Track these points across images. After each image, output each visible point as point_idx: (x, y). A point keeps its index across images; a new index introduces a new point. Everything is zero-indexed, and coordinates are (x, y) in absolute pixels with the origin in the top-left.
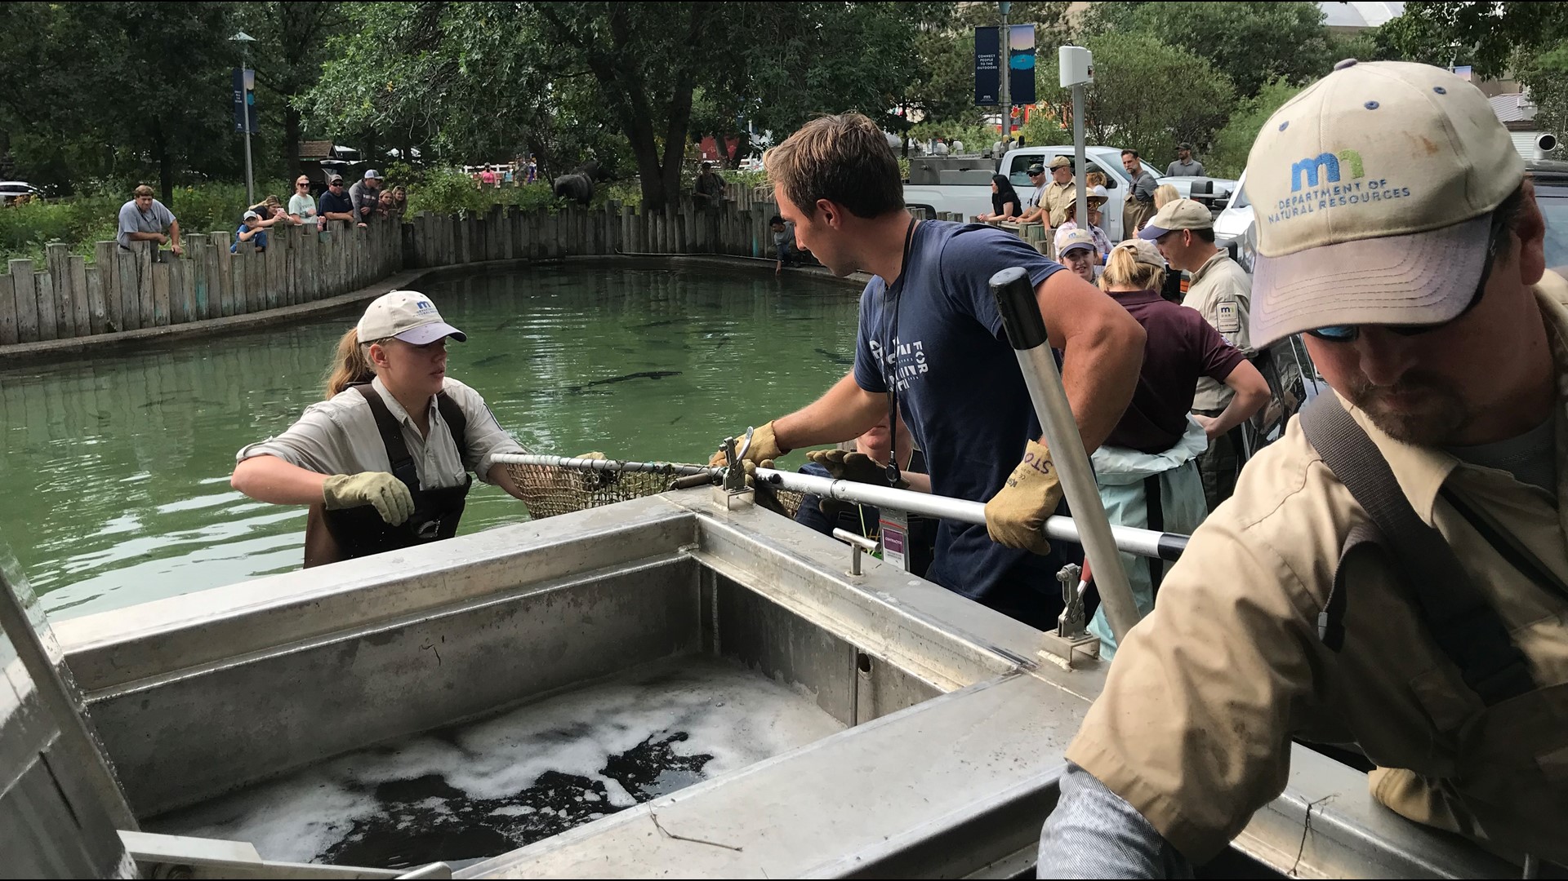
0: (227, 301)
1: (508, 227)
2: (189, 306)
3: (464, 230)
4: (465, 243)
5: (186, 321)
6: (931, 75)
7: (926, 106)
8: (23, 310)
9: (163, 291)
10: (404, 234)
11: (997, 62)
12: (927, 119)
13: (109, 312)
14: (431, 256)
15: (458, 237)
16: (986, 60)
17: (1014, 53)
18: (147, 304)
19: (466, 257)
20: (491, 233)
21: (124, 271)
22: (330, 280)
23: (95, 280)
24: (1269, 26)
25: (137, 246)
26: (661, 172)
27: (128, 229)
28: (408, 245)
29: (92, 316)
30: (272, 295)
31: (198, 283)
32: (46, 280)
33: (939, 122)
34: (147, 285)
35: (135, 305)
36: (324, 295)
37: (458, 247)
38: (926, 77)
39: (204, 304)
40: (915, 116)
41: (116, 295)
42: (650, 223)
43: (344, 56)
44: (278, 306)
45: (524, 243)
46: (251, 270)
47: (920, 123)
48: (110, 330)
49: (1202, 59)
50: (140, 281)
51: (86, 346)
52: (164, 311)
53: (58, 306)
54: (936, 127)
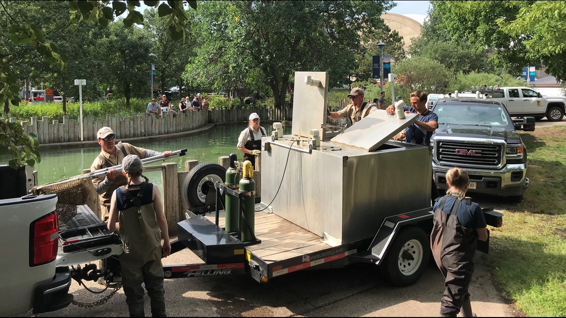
0: (171, 129)
1: (236, 112)
2: (163, 131)
3: (224, 112)
4: (224, 116)
5: (162, 134)
6: (358, 66)
7: (357, 75)
8: (127, 130)
9: (157, 126)
10: (209, 113)
11: (379, 66)
12: (357, 80)
13: (145, 131)
14: (215, 120)
15: (222, 114)
16: (376, 65)
17: (384, 63)
18: (154, 129)
19: (224, 120)
20: (231, 114)
21: (149, 121)
22: (195, 125)
23: (142, 123)
24: (467, 53)
25: (152, 114)
26: (280, 97)
27: (150, 110)
28: (210, 116)
29: (141, 132)
30: (181, 128)
31: (165, 124)
32: (132, 122)
33: (361, 81)
34: (154, 124)
35: (151, 130)
36: (193, 129)
37: (222, 117)
38: (357, 67)
39: (166, 130)
40: (353, 79)
41: (147, 127)
42: (276, 111)
43: (194, 63)
44: (183, 131)
45: (240, 117)
46: (177, 121)
47: (355, 82)
48: (145, 136)
49: (442, 65)
50: (152, 123)
51: (141, 140)
52: (157, 131)
53: (134, 129)
54: (360, 83)
